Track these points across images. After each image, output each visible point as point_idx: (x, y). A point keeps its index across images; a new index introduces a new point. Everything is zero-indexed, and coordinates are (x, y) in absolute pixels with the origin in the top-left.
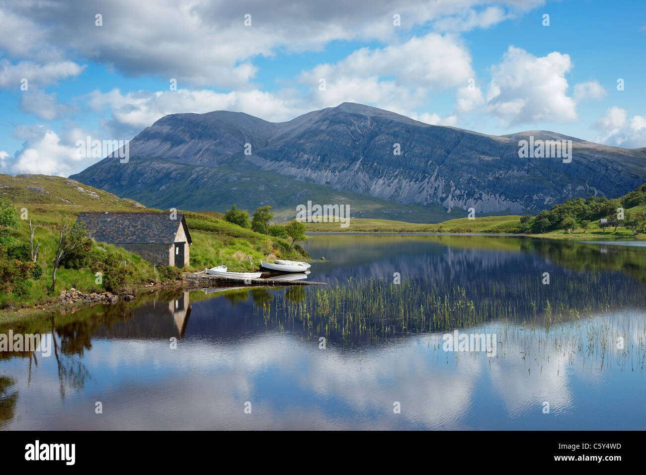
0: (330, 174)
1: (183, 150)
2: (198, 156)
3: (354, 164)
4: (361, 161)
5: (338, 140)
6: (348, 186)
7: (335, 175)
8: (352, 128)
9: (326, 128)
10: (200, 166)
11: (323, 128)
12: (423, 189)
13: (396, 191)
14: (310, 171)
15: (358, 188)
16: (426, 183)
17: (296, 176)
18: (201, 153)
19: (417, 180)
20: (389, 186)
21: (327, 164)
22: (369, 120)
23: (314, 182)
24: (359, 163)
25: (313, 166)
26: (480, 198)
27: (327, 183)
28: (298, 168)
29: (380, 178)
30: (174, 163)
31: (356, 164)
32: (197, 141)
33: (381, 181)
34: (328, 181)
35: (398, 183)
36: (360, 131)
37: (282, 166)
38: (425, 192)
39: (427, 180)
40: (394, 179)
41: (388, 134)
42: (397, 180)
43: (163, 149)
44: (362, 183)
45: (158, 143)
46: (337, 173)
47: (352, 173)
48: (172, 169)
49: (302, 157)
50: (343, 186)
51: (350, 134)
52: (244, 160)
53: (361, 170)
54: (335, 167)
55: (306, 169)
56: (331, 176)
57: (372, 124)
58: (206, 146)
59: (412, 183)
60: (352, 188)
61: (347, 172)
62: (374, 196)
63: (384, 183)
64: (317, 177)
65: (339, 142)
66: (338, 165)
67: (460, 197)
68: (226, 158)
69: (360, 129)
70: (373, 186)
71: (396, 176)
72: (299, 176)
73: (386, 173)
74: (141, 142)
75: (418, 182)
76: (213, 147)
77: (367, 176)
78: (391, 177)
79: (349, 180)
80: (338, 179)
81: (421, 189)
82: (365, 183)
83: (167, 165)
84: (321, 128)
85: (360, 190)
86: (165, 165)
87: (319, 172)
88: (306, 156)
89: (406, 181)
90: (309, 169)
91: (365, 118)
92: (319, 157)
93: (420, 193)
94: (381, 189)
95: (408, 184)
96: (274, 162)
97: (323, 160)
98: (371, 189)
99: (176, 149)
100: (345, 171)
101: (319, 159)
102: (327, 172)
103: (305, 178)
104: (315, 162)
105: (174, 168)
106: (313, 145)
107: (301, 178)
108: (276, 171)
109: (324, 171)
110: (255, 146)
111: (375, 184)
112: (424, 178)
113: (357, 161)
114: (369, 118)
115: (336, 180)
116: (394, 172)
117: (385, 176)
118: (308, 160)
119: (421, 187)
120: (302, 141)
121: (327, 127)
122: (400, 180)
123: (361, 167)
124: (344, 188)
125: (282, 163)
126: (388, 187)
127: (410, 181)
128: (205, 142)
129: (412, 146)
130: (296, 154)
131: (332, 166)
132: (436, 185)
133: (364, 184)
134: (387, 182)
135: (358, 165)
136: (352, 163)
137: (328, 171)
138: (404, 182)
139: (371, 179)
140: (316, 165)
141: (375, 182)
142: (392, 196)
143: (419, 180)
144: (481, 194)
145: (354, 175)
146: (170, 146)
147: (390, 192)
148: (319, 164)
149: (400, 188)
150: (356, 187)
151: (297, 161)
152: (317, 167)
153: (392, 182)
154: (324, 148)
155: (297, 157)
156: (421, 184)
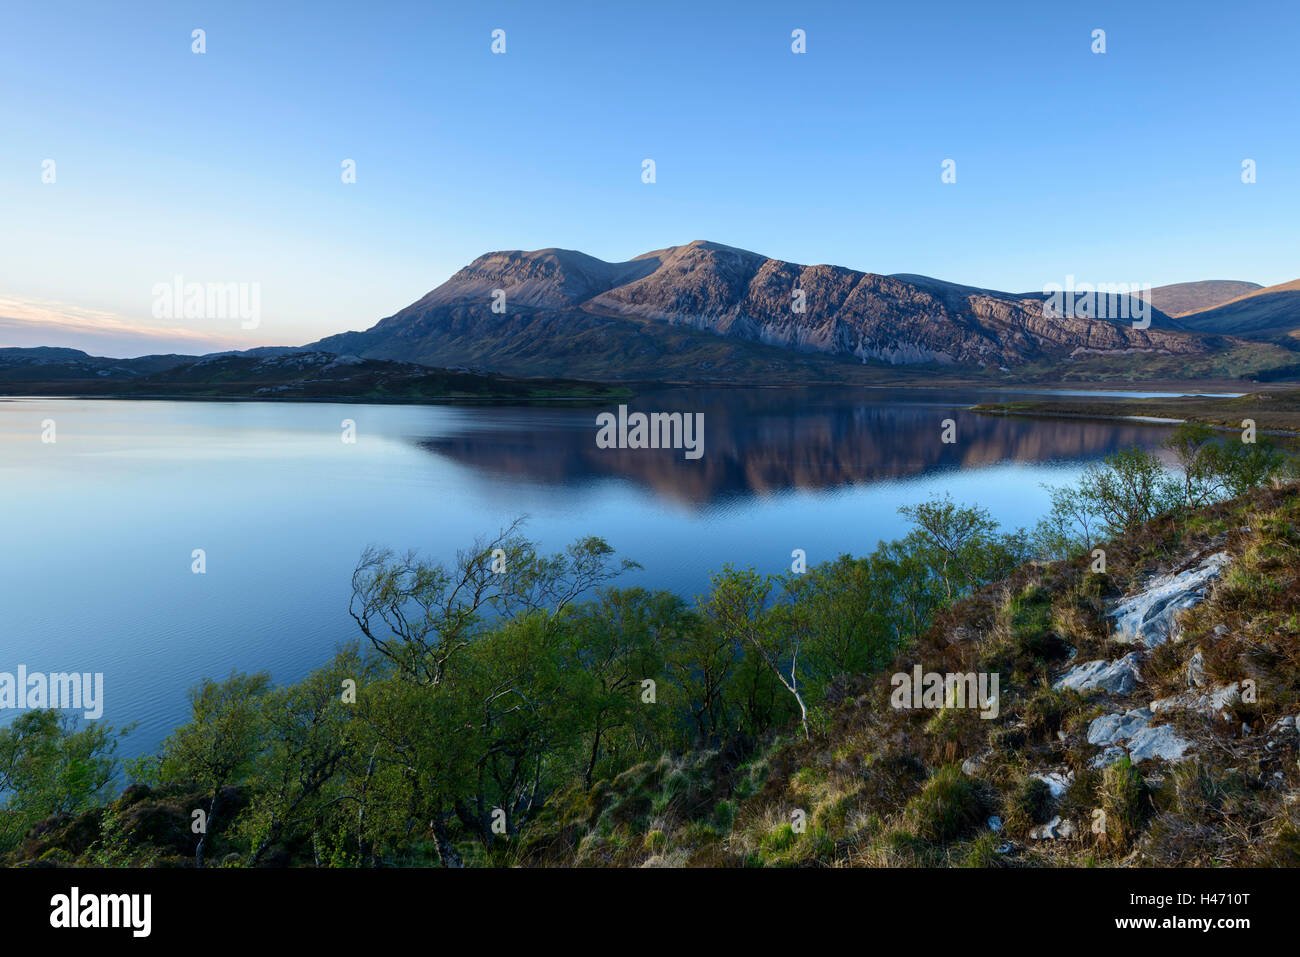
0: (706, 318)
3: (733, 307)
6: (733, 332)
7: (713, 319)
12: (825, 337)
14: (682, 314)
15: (745, 334)
16: (827, 329)
17: (668, 321)
19: (814, 325)
21: (700, 308)
24: (738, 306)
25: (685, 309)
26: (896, 347)
27: (705, 328)
28: (667, 312)
29: (768, 323)
33: (770, 326)
34: (706, 326)
36: (732, 270)
37: (645, 309)
38: (828, 339)
39: (825, 325)
40: (785, 325)
42: (788, 327)
44: (748, 330)
46: (715, 317)
47: (734, 317)
49: (668, 299)
50: (727, 332)
53: (743, 314)
54: (711, 311)
55: (677, 312)
56: (707, 321)
58: (546, 287)
59: (808, 329)
60: (738, 334)
63: (774, 330)
64: (692, 322)
66: (715, 308)
67: (872, 345)
70: (763, 332)
71: (787, 321)
72: (671, 321)
75: (815, 328)
77: (752, 321)
78: (781, 323)
79: (732, 325)
80: (719, 324)
81: (823, 336)
82: (752, 328)
85: (749, 337)
88: (673, 298)
89: (800, 327)
90: (681, 312)
91: (735, 256)
93: (823, 340)
94: (772, 335)
95: (804, 331)
96: (633, 304)
97: (695, 302)
98: (761, 335)
100: (723, 316)
101: (690, 302)
102: (702, 317)
103: (679, 323)
104: (686, 306)
107: (674, 323)
109: (698, 315)
112: (822, 324)
113: (736, 303)
114: (739, 256)
116: (784, 317)
117: (775, 322)
119: (821, 333)
122: (792, 326)
123: (743, 311)
125: (644, 306)
126: (780, 335)
127: (806, 327)
131: (708, 309)
132: (839, 331)
133: (752, 331)
134: (778, 329)
135: (738, 309)
136: (730, 306)
137: (703, 315)
139: (758, 324)
140: (687, 309)
143: (817, 325)
144: (896, 342)
145: (737, 319)
148: (691, 308)
149: (796, 334)
151: (664, 303)
152: (690, 311)
153: (784, 328)
154: (695, 289)
155: (663, 299)
156: (819, 331)
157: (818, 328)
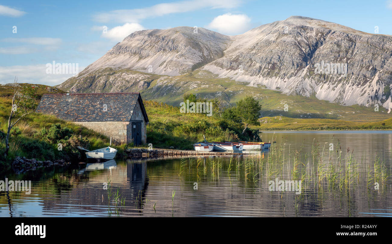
0: (280, 80)
1: (149, 62)
2: (163, 67)
3: (301, 71)
4: (308, 68)
5: (286, 50)
6: (296, 91)
7: (285, 80)
8: (299, 39)
9: (275, 38)
10: (165, 76)
11: (273, 39)
12: (365, 92)
13: (340, 94)
14: (262, 77)
15: (305, 92)
16: (368, 87)
17: (250, 83)
18: (165, 64)
19: (359, 84)
20: (334, 89)
21: (276, 71)
22: (314, 31)
23: (266, 87)
24: (306, 69)
25: (265, 73)
27: (277, 88)
28: (251, 76)
29: (326, 83)
30: (142, 73)
31: (303, 71)
32: (162, 53)
33: (326, 86)
34: (278, 86)
35: (342, 87)
36: (306, 41)
37: (237, 74)
38: (366, 94)
39: (368, 83)
40: (338, 84)
41: (332, 43)
42: (340, 85)
43: (132, 62)
44: (309, 88)
45: (128, 57)
46: (286, 79)
47: (300, 79)
48: (140, 78)
49: (254, 66)
50: (292, 91)
51: (297, 43)
52: (203, 69)
53: (308, 76)
54: (284, 74)
55: (259, 76)
56: (281, 82)
57: (317, 35)
58: (170, 58)
59: (355, 87)
60: (300, 92)
61: (295, 78)
62: (320, 99)
63: (329, 87)
64: (268, 84)
65: (287, 51)
66: (287, 72)
68: (187, 68)
69: (306, 39)
70: (319, 90)
71: (340, 81)
72: (252, 83)
73: (331, 79)
74: (113, 55)
75: (360, 86)
76: (175, 59)
77: (313, 81)
78: (335, 82)
79: (297, 85)
80: (287, 85)
81: (363, 92)
82: (312, 87)
83: (136, 75)
84: (271, 40)
85: (308, 94)
86: (134, 76)
87: (270, 79)
88: (258, 65)
89: (349, 85)
90: (261, 76)
91: (312, 29)
92: (270, 65)
93: (362, 95)
94: (326, 92)
95: (351, 88)
96: (230, 70)
97: (273, 68)
98: (318, 93)
99: (143, 61)
100: (293, 78)
101: (270, 67)
102: (277, 79)
103: (257, 85)
104: (266, 70)
105: (142, 78)
106: (264, 55)
107: (254, 84)
108: (231, 78)
109: (274, 78)
110: (212, 57)
111: (321, 89)
112: (366, 82)
113: (305, 67)
114: (314, 29)
115: (286, 86)
116: (338, 77)
117: (330, 81)
118: (260, 68)
119: (363, 90)
120: (254, 51)
121: (277, 39)
122: (343, 84)
123: (308, 73)
124: (293, 92)
125: (237, 71)
126: (333, 91)
127: (353, 85)
128: (169, 54)
129: (354, 53)
130: (250, 63)
131: (282, 73)
132: (377, 88)
133: (311, 89)
134: (332, 86)
135: (305, 72)
136: (299, 70)
137: (278, 77)
138: (347, 87)
139: (317, 84)
140: (267, 73)
141: (321, 86)
142: (337, 98)
143: (361, 83)
145: (302, 80)
146: (138, 58)
147: (335, 95)
148: (270, 72)
149: (344, 91)
150: (304, 91)
151: (250, 69)
152: (268, 74)
153: (336, 87)
154: (274, 57)
155: (250, 66)
156: (363, 87)
157: (361, 86)
